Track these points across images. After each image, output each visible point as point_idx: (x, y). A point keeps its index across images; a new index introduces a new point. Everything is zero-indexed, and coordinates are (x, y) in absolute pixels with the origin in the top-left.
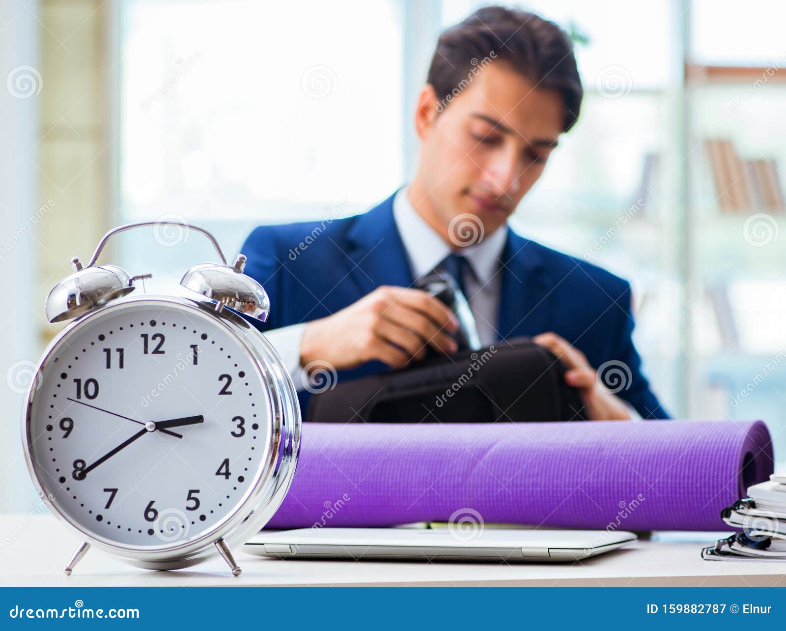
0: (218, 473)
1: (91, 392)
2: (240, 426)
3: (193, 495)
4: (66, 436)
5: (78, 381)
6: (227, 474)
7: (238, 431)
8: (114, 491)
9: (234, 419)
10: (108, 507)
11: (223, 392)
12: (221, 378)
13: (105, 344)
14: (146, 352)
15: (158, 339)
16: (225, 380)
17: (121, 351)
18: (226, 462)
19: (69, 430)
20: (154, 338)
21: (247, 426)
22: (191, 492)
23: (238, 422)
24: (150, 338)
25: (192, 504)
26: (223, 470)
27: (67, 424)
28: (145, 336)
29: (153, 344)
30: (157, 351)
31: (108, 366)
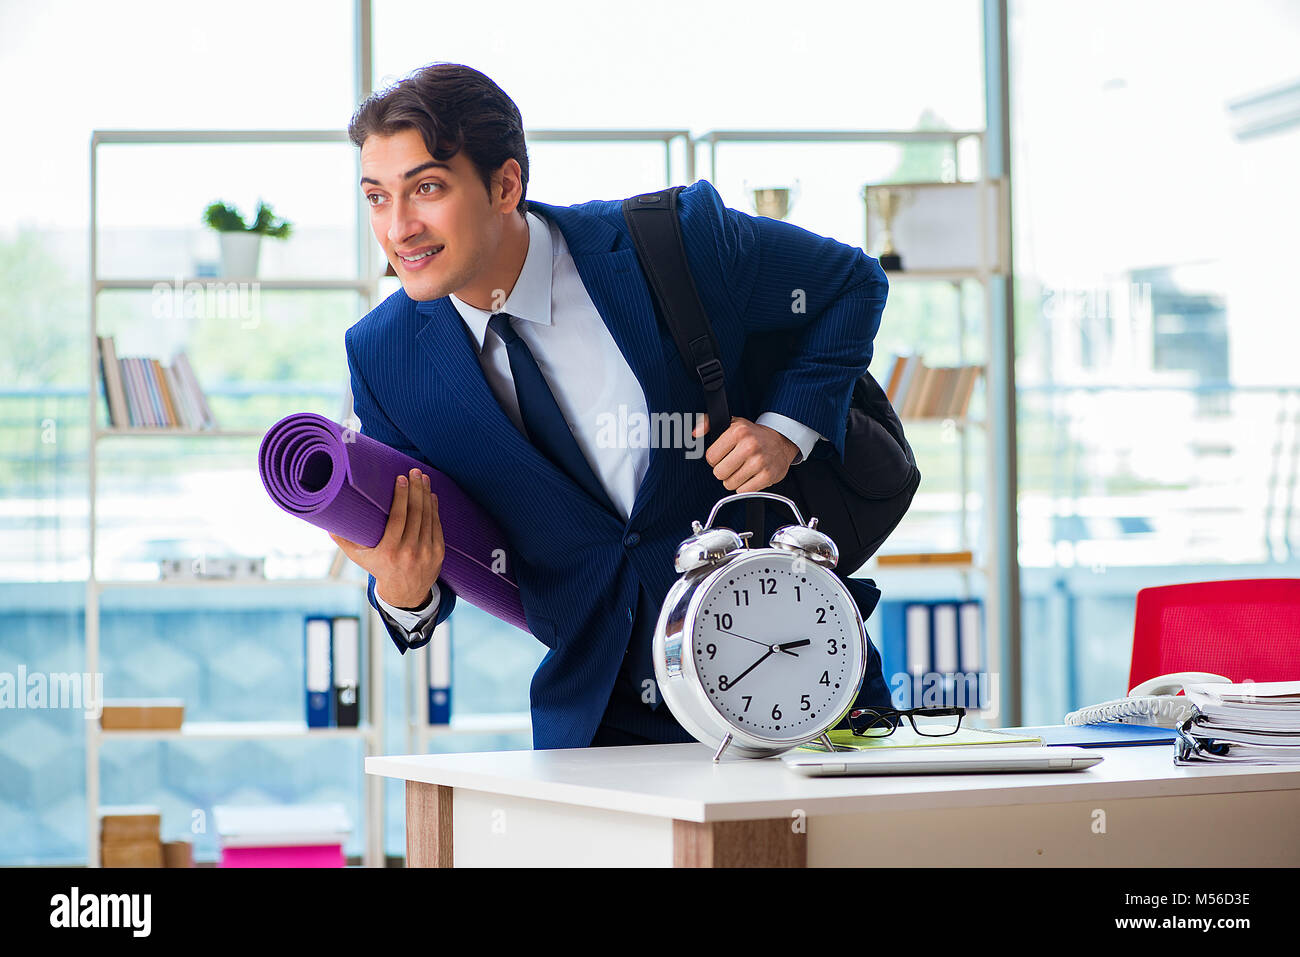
0: (821, 682)
1: (727, 624)
2: (833, 646)
3: (805, 699)
4: (712, 658)
5: (717, 616)
6: (828, 683)
7: (833, 650)
8: (750, 698)
9: (829, 642)
10: (746, 710)
11: (820, 621)
12: (818, 611)
13: (734, 587)
14: (764, 593)
15: (772, 583)
16: (821, 612)
17: (746, 592)
18: (826, 673)
19: (714, 653)
20: (768, 582)
21: (839, 646)
22: (803, 697)
23: (832, 643)
24: (766, 582)
25: (805, 705)
26: (824, 680)
27: (711, 649)
28: (762, 581)
29: (768, 586)
30: (771, 592)
31: (738, 604)
